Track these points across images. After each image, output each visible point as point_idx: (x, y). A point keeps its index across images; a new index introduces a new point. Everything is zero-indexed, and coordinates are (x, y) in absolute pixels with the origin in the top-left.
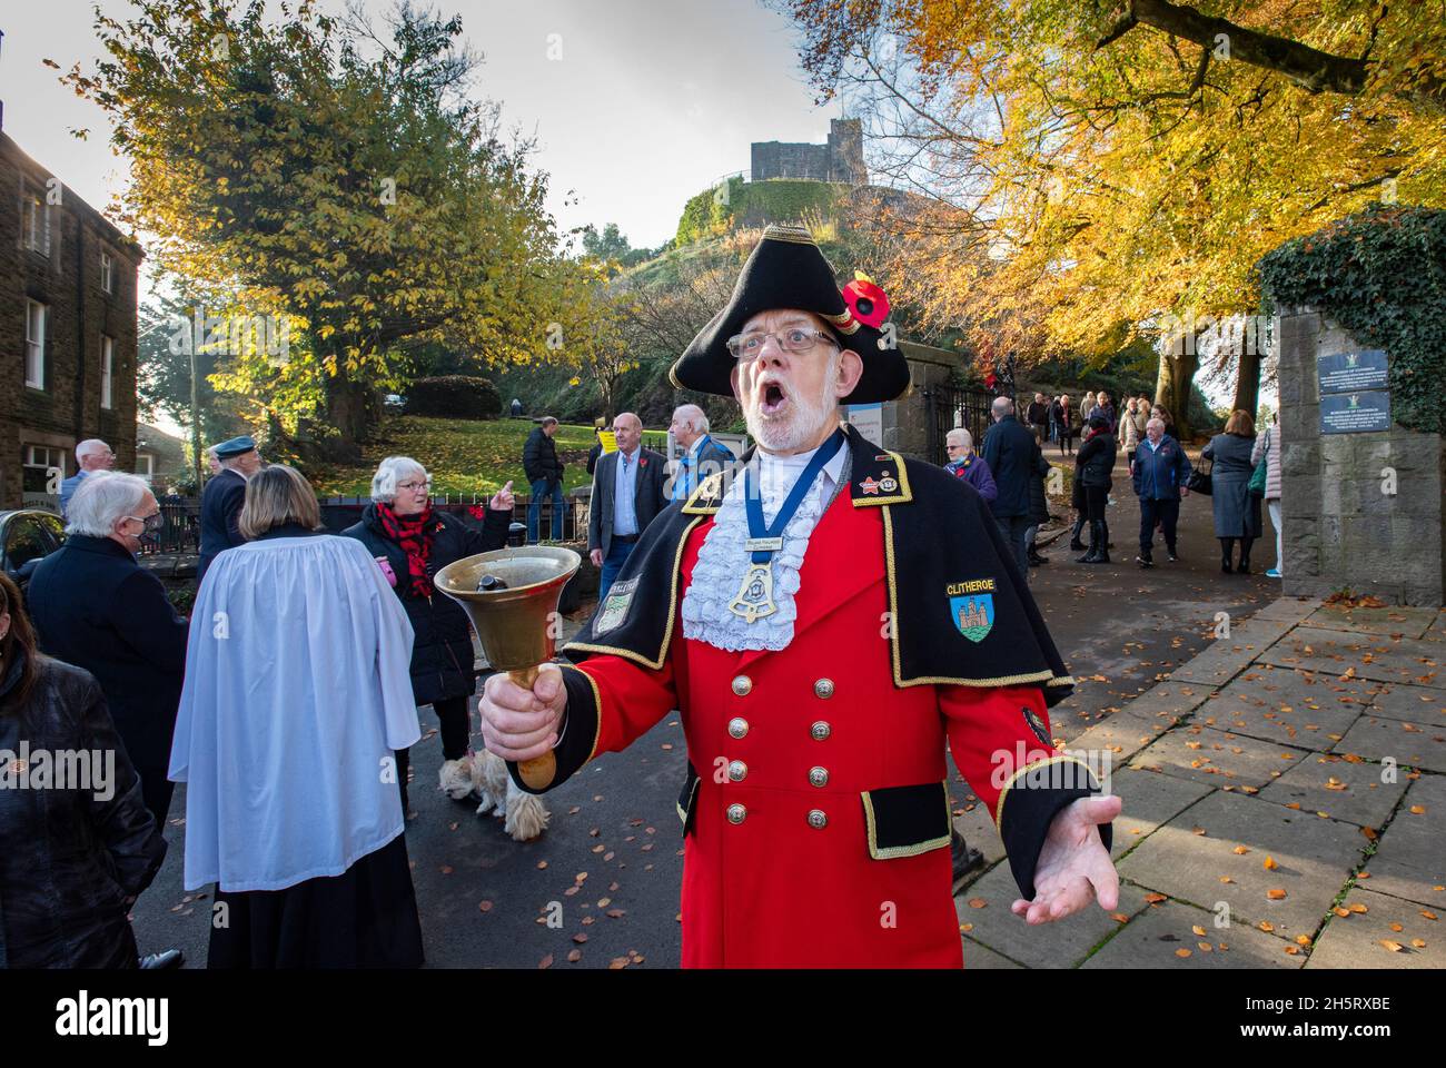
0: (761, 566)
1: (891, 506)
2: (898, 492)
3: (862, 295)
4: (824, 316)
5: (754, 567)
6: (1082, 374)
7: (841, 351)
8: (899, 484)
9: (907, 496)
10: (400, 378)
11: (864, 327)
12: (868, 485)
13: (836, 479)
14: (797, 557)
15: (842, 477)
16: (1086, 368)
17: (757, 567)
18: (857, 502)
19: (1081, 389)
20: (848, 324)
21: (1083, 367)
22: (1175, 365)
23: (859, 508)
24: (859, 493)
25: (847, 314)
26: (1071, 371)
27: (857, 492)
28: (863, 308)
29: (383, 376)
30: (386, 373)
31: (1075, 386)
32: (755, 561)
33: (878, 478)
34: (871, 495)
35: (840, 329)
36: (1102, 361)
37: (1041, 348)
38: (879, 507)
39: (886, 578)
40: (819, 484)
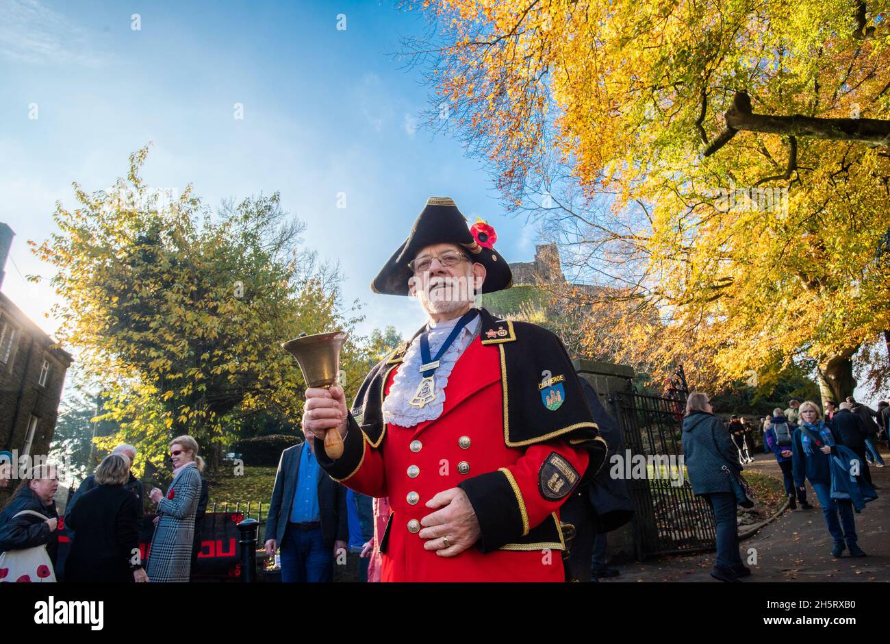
0: (428, 378)
1: (504, 344)
2: (508, 336)
3: (481, 231)
4: (463, 244)
5: (424, 379)
6: (754, 401)
7: (473, 264)
8: (508, 332)
9: (513, 338)
10: (230, 435)
11: (484, 248)
12: (491, 333)
13: (472, 331)
14: (447, 371)
15: (476, 331)
16: (756, 396)
17: (426, 379)
18: (484, 342)
19: (756, 414)
20: (476, 248)
21: (753, 396)
22: (834, 384)
23: (485, 345)
24: (486, 338)
25: (475, 243)
26: (744, 401)
27: (484, 337)
28: (482, 238)
29: (218, 434)
30: (220, 431)
31: (750, 413)
32: (425, 376)
33: (496, 329)
34: (492, 338)
35: (472, 251)
36: (769, 389)
37: (714, 383)
38: (497, 345)
39: (501, 380)
40: (462, 334)
